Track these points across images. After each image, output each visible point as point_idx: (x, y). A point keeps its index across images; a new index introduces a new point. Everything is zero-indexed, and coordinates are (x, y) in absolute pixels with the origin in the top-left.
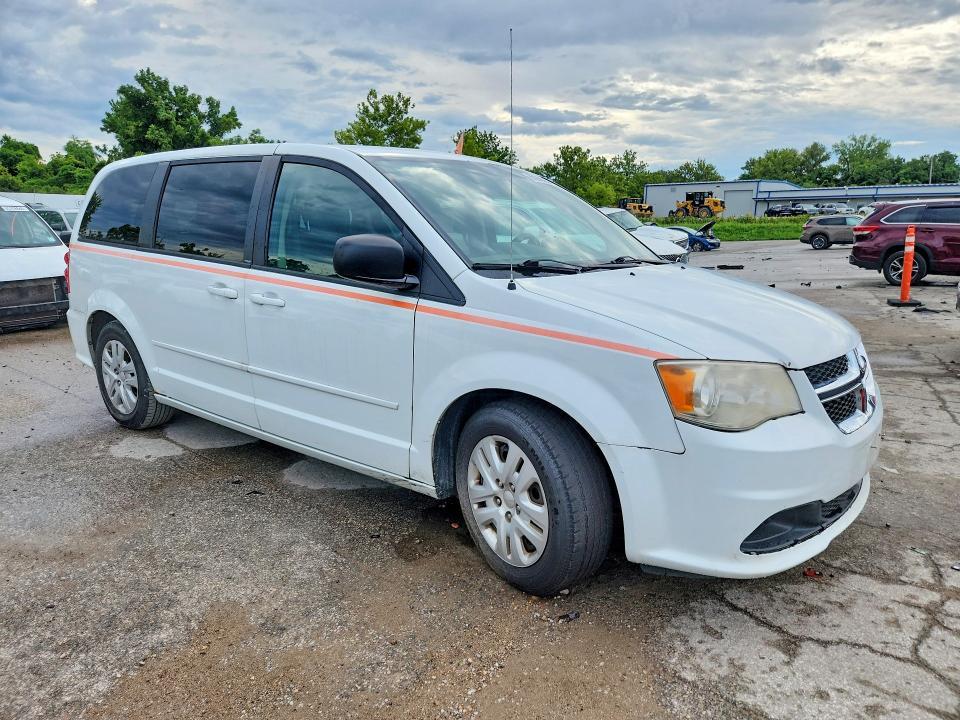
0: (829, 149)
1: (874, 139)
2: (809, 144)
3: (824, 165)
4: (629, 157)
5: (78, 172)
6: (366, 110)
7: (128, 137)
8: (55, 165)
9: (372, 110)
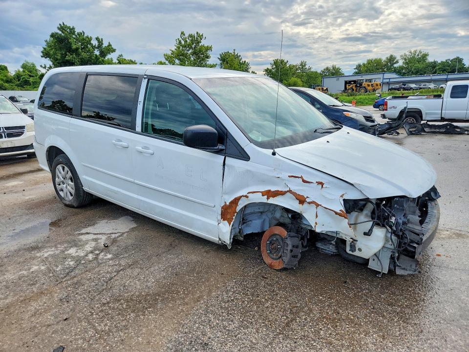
0: (398, 58)
1: (420, 52)
2: (389, 56)
3: (395, 65)
4: (303, 65)
5: (31, 80)
6: (180, 42)
7: (57, 59)
8: (18, 76)
9: (183, 42)
